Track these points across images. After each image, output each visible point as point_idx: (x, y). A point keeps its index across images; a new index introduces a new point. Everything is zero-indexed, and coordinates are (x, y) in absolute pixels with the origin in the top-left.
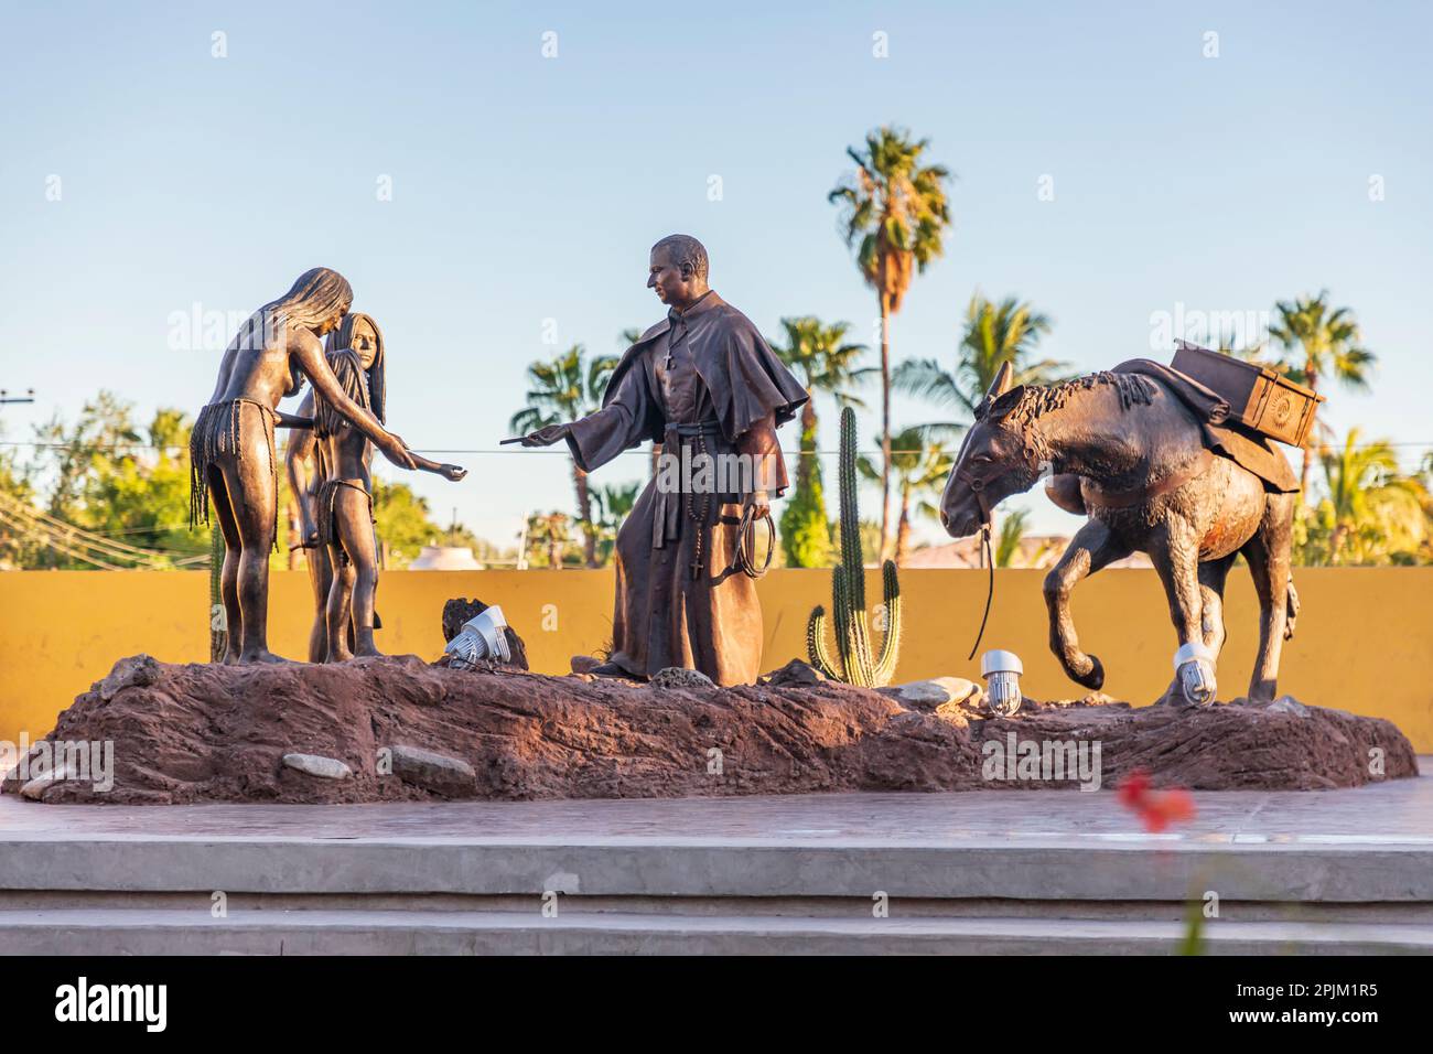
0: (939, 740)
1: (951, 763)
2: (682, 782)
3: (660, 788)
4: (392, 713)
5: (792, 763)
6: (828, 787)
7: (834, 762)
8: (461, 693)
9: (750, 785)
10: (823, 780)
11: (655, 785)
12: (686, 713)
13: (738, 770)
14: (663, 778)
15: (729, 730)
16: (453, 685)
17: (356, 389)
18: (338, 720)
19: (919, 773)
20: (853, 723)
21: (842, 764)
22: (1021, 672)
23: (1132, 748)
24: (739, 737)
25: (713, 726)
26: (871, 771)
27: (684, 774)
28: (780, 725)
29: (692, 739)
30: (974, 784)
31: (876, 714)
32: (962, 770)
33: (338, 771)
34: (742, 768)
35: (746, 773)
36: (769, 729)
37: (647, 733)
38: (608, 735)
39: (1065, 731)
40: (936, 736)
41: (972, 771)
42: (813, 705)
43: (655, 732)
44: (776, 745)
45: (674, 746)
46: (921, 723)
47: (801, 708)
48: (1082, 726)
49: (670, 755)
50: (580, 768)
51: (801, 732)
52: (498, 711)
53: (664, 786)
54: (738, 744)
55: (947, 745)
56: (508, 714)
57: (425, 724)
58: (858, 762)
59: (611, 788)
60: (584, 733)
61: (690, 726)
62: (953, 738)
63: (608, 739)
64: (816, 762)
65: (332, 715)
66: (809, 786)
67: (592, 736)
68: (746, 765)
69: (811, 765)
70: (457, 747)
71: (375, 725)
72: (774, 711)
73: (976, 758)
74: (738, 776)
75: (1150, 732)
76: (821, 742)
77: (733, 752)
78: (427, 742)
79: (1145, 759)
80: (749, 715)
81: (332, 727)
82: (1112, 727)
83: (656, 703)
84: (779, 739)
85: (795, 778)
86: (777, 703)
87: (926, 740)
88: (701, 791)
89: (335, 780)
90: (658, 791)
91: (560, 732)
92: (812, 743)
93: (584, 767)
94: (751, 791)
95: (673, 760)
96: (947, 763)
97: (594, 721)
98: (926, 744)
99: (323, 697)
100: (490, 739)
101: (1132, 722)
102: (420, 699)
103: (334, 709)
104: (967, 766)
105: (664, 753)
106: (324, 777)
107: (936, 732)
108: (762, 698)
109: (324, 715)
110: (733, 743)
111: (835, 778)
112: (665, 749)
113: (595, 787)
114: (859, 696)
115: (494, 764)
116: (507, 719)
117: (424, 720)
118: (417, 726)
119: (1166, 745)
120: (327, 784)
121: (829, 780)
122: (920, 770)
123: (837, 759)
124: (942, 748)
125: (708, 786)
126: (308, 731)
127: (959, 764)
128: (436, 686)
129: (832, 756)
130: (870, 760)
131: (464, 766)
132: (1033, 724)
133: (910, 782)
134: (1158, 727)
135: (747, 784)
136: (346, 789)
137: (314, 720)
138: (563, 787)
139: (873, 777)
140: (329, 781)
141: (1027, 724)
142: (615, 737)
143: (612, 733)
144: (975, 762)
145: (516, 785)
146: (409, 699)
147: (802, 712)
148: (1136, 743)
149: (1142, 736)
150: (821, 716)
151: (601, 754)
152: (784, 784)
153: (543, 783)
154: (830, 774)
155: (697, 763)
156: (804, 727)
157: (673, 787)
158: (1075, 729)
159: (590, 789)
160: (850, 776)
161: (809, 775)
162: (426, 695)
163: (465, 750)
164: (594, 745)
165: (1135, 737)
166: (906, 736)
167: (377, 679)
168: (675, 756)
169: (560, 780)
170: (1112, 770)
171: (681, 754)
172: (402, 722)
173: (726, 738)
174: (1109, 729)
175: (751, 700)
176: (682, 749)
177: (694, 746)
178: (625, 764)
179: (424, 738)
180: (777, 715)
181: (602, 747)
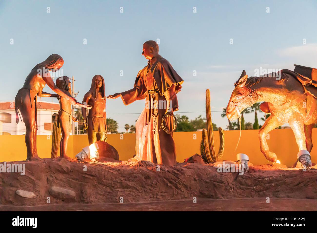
0: (222, 182)
1: (226, 189)
2: (139, 197)
3: (132, 199)
4: (54, 176)
5: (175, 190)
6: (187, 197)
7: (189, 189)
8: (75, 170)
9: (161, 198)
10: (185, 195)
11: (130, 198)
12: (142, 175)
13: (158, 193)
14: (133, 196)
15: (155, 180)
16: (73, 167)
17: (65, 86)
18: (34, 179)
19: (215, 193)
20: (196, 176)
21: (192, 190)
22: (249, 160)
23: (284, 184)
24: (158, 182)
25: (150, 179)
26: (201, 192)
27: (140, 194)
28: (172, 178)
29: (143, 183)
30: (233, 196)
31: (203, 173)
32: (229, 192)
33: (30, 196)
34: (159, 192)
35: (160, 194)
36: (168, 179)
37: (130, 181)
38: (117, 182)
39: (263, 178)
40: (221, 181)
41: (232, 192)
42: (182, 172)
43: (133, 181)
44: (169, 184)
45: (138, 185)
46: (216, 177)
47: (178, 173)
48: (268, 177)
49: (136, 188)
50: (108, 193)
51: (178, 180)
52: (84, 175)
53: (133, 198)
54: (158, 185)
55: (224, 184)
56: (87, 176)
57: (64, 180)
58: (197, 189)
59: (116, 199)
60: (110, 182)
61: (143, 179)
62: (226, 181)
63: (117, 183)
64: (183, 189)
65: (33, 178)
66: (180, 197)
67: (112, 182)
68: (160, 191)
69: (181, 191)
70: (72, 187)
71: (48, 180)
72: (170, 174)
73: (234, 188)
74: (157, 195)
75: (290, 179)
76: (184, 183)
77: (156, 187)
78: (63, 185)
79: (289, 188)
80: (162, 175)
81: (32, 182)
82: (278, 177)
83: (133, 172)
84: (171, 182)
85: (176, 195)
86: (170, 171)
87: (218, 182)
88: (145, 200)
89: (29, 199)
90: (131, 200)
91: (103, 181)
92: (181, 183)
93: (109, 192)
94: (161, 199)
95: (137, 190)
96: (225, 190)
97: (114, 178)
98: (218, 183)
99: (31, 172)
100: (82, 184)
101: (284, 175)
102: (62, 172)
103: (34, 176)
104: (231, 190)
105: (135, 187)
106: (26, 198)
107: (221, 179)
108: (166, 169)
109: (30, 178)
110: (156, 184)
111: (189, 194)
112: (135, 186)
113: (112, 199)
114: (198, 168)
115: (82, 192)
116: (87, 178)
117: (63, 178)
118: (61, 180)
119: (296, 183)
120: (27, 200)
121: (187, 195)
122: (216, 192)
123: (190, 188)
124: (223, 185)
125: (147, 198)
126: (25, 183)
127: (228, 190)
128: (67, 168)
129: (188, 187)
130: (201, 188)
131: (72, 193)
132: (252, 176)
133: (213, 196)
134: (293, 177)
135: (159, 197)
136: (32, 201)
137: (27, 179)
138: (102, 199)
139: (201, 193)
140: (28, 199)
141: (250, 176)
142: (119, 183)
143: (118, 181)
144: (233, 189)
145: (87, 199)
146: (60, 172)
147: (178, 174)
148: (286, 182)
149: (288, 180)
150: (184, 175)
151: (115, 188)
152: (172, 197)
153: (96, 198)
154: (188, 193)
155: (144, 191)
156: (179, 178)
157: (136, 199)
158: (266, 178)
159: (110, 199)
160: (194, 193)
161: (180, 194)
162: (64, 171)
163: (74, 188)
164: (113, 185)
165: (285, 180)
166: (211, 181)
167: (49, 166)
168: (137, 188)
169: (101, 197)
170: (278, 191)
171: (140, 188)
172: (57, 179)
173: (154, 183)
174: (277, 178)
175: (163, 171)
176: (140, 186)
177: (144, 185)
178: (121, 191)
179: (62, 183)
180: (170, 175)
181: (115, 186)
